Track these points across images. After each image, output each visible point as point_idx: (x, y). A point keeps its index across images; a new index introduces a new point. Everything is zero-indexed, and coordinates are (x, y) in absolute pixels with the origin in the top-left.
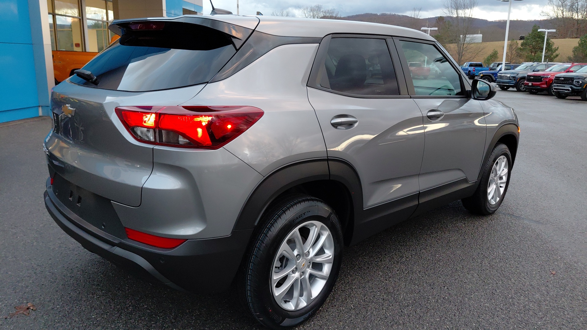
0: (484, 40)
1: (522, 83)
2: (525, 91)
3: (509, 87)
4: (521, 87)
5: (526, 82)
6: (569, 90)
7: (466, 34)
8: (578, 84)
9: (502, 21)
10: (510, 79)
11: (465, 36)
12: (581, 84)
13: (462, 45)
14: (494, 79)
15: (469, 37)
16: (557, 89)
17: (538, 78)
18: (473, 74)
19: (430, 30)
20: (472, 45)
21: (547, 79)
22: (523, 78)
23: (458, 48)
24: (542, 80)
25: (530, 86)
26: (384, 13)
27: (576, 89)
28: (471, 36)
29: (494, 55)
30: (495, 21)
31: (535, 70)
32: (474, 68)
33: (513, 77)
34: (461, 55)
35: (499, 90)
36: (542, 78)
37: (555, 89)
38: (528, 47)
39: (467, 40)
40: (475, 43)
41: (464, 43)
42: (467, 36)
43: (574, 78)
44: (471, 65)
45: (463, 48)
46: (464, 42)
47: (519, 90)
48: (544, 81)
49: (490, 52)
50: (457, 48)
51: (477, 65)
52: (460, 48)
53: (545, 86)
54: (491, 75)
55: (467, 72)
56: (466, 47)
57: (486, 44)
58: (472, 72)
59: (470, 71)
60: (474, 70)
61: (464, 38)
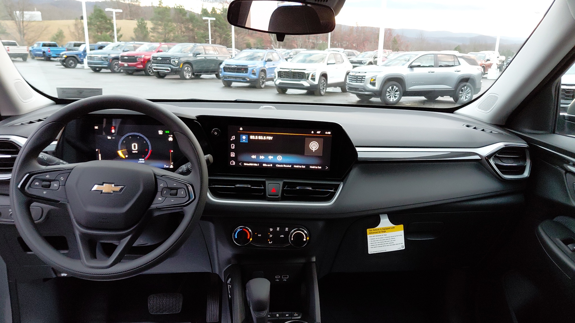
0: (44, 18)
1: (115, 64)
2: (120, 72)
3: (101, 68)
4: (115, 68)
5: (120, 62)
6: (168, 70)
8: (175, 64)
10: (102, 60)
11: (23, 13)
12: (178, 63)
13: (21, 23)
14: (80, 60)
15: (27, 15)
16: (156, 69)
17: (132, 59)
18: (49, 55)
20: (33, 23)
21: (141, 59)
22: (117, 59)
24: (138, 60)
25: (126, 67)
27: (175, 69)
28: (30, 13)
29: (60, 34)
31: (125, 50)
32: (49, 49)
33: (105, 58)
35: (93, 73)
36: (136, 58)
37: (155, 69)
38: (93, 27)
39: (26, 17)
41: (23, 21)
42: (25, 12)
43: (170, 58)
44: (44, 45)
47: (113, 72)
48: (138, 61)
49: (54, 31)
50: (16, 27)
51: (50, 45)
52: (20, 26)
53: (141, 66)
54: (75, 56)
55: (41, 53)
56: (27, 26)
57: (47, 22)
58: (48, 53)
59: (44, 52)
60: (49, 51)
61: (22, 15)
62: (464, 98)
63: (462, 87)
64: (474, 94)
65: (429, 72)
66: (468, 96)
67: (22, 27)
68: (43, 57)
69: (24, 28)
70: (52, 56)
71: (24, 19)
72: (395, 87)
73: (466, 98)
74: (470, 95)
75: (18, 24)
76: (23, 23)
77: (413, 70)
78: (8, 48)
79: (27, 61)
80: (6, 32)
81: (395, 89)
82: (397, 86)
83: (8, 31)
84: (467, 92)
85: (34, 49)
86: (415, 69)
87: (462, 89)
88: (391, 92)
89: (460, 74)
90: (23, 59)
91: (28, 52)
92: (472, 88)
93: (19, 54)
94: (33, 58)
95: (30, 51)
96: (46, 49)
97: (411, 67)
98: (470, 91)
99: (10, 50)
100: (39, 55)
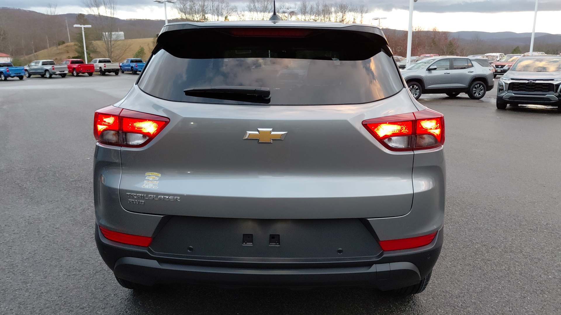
0: (127, 37)
7: (111, 31)
9: (133, 20)
11: (111, 34)
13: (110, 42)
15: (115, 35)
18: (136, 70)
19: (84, 27)
20: (119, 42)
23: (106, 44)
26: (6, 7)
28: (117, 33)
29: (141, 51)
30: (127, 19)
32: (136, 64)
34: (110, 52)
39: (114, 37)
40: (121, 40)
41: (111, 41)
42: (113, 33)
45: (111, 45)
46: (111, 39)
49: (137, 49)
50: (105, 46)
51: (137, 61)
52: (108, 44)
55: (130, 68)
56: (113, 45)
57: (130, 41)
58: (135, 68)
59: (132, 67)
60: (136, 66)
61: (111, 35)
62: (478, 95)
63: (475, 85)
64: (487, 91)
65: (445, 74)
66: (481, 93)
67: (110, 46)
68: (131, 71)
69: (111, 46)
70: (138, 70)
71: (112, 39)
72: (415, 86)
73: (479, 94)
74: (483, 91)
75: (107, 44)
76: (111, 42)
77: (431, 72)
78: (105, 64)
79: (119, 75)
80: (97, 50)
81: (415, 88)
82: (417, 85)
83: (98, 50)
84: (480, 89)
85: (124, 64)
86: (433, 71)
87: (475, 87)
88: (412, 90)
89: (473, 74)
90: (115, 74)
91: (119, 68)
92: (485, 86)
93: (113, 69)
94: (123, 72)
95: (121, 66)
96: (133, 65)
97: (429, 70)
98: (483, 88)
99: (106, 66)
100: (128, 70)
